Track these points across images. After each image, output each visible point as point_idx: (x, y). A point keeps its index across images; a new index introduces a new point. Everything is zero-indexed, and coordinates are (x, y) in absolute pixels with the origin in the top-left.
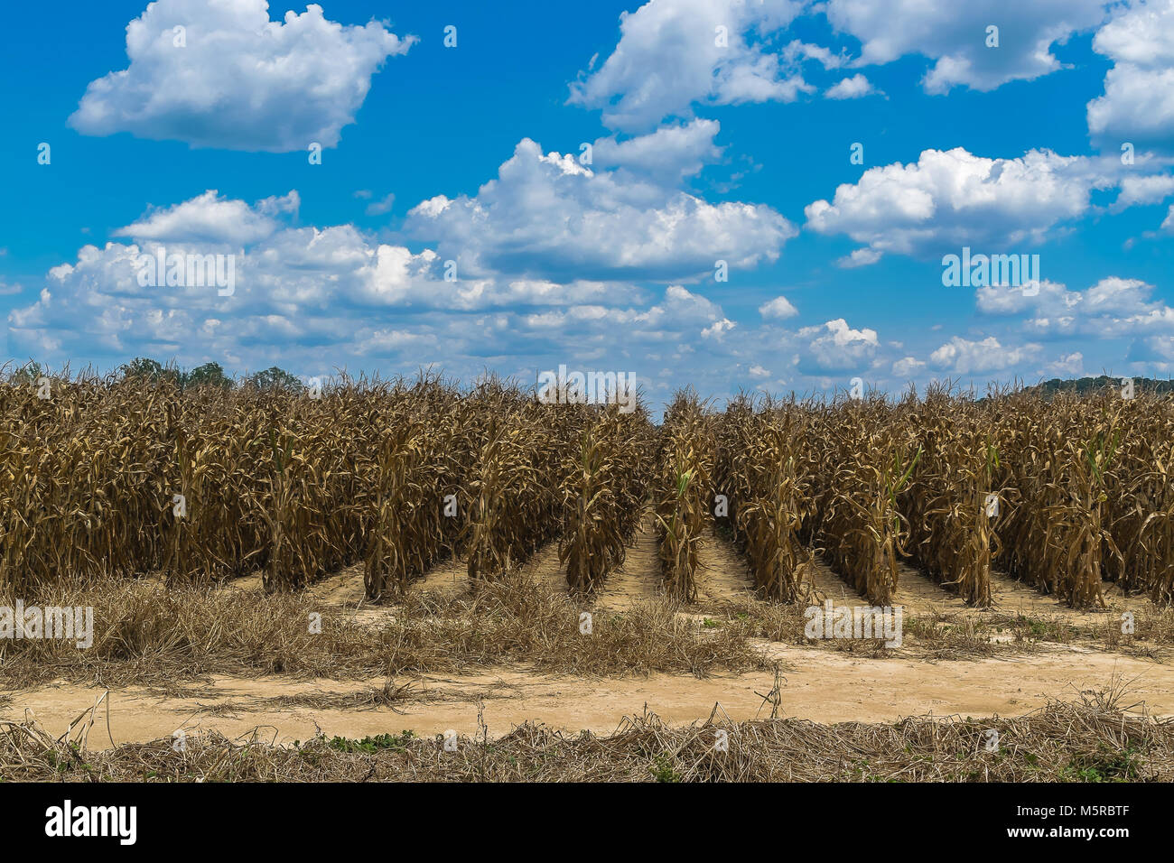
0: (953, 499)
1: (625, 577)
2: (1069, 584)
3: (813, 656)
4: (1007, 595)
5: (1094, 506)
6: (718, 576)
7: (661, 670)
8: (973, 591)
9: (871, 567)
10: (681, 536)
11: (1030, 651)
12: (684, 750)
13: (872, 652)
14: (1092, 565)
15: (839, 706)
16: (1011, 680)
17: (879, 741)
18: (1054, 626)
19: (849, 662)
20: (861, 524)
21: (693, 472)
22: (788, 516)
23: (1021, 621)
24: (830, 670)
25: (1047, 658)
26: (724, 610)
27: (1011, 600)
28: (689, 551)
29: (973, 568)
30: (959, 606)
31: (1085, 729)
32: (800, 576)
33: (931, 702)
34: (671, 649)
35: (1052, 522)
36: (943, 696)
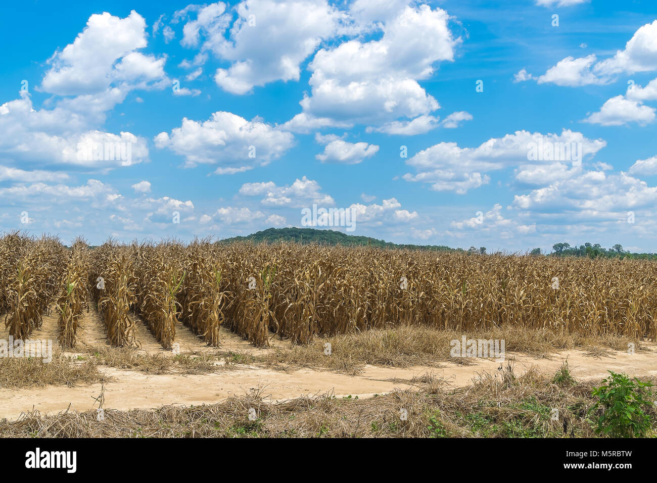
0: (204, 296)
1: (42, 333)
2: (255, 335)
3: (128, 375)
4: (228, 340)
5: (266, 300)
6: (90, 332)
7: (51, 384)
8: (211, 338)
9: (163, 329)
10: (69, 314)
11: (231, 369)
12: (51, 428)
13: (157, 372)
14: (264, 327)
15: (136, 400)
16: (220, 384)
17: (148, 419)
18: (244, 356)
19: (145, 377)
20: (158, 308)
21: (76, 282)
22: (123, 304)
23: (230, 354)
24: (136, 381)
25: (239, 372)
26: (89, 351)
27: (230, 343)
28: (73, 322)
29: (211, 328)
30: (205, 346)
31: (243, 409)
32: (128, 333)
33: (180, 396)
34: (57, 373)
35: (247, 307)
36: (186, 393)
